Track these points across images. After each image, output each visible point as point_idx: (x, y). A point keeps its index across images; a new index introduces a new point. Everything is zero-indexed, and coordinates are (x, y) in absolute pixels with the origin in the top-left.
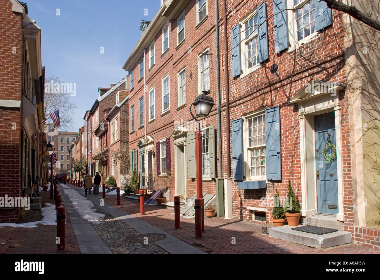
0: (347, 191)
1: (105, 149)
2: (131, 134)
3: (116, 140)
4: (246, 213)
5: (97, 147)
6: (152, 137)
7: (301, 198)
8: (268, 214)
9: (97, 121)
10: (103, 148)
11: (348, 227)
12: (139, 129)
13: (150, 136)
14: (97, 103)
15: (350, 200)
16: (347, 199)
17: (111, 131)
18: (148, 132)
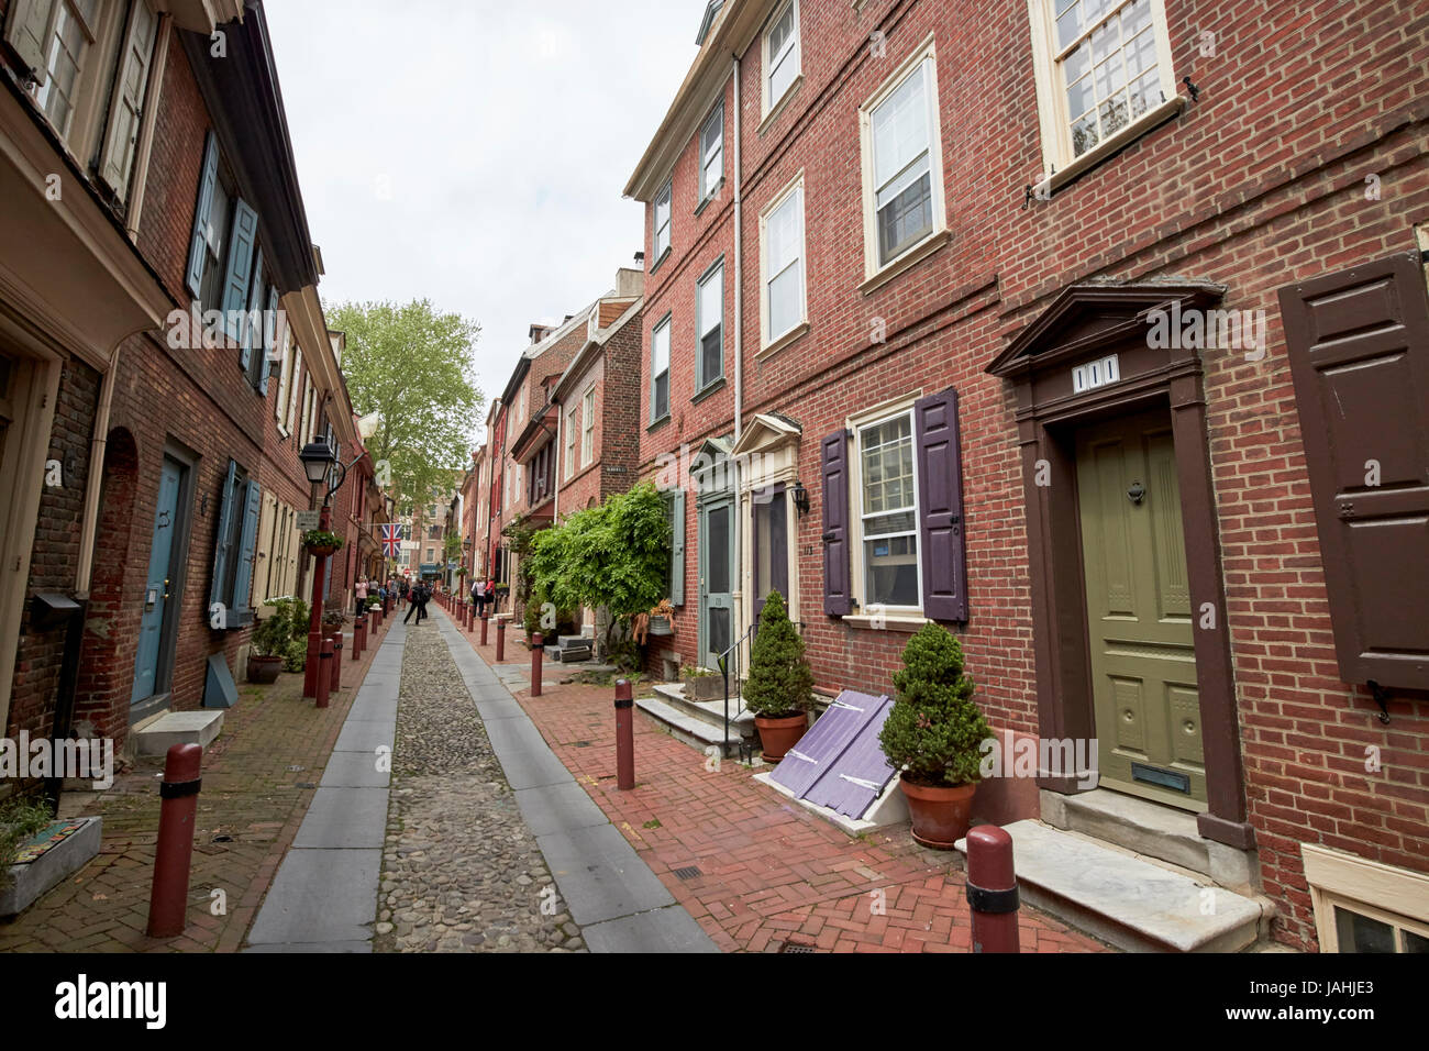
1: (543, 501)
2: (651, 430)
3: (584, 465)
5: (518, 499)
6: (786, 418)
9: (521, 419)
10: (536, 498)
12: (696, 401)
13: (774, 412)
14: (525, 366)
17: (567, 436)
18: (753, 400)
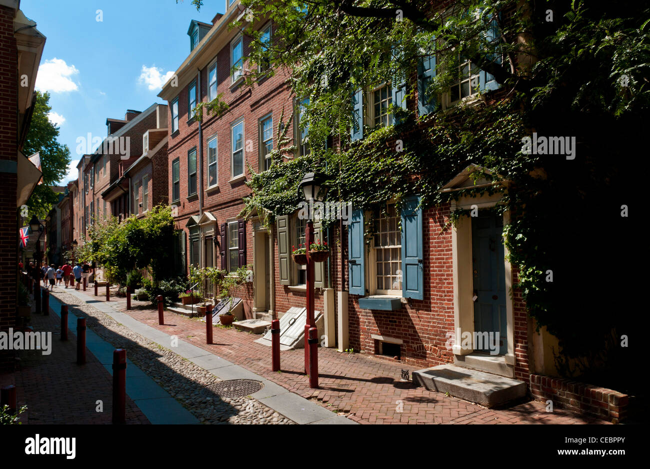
0: (519, 324)
2: (173, 204)
4: (371, 344)
6: (213, 215)
7: (454, 328)
8: (404, 348)
9: (105, 175)
11: (522, 374)
12: (189, 199)
13: (210, 212)
15: (524, 336)
16: (520, 335)
17: (134, 195)
18: (205, 206)
